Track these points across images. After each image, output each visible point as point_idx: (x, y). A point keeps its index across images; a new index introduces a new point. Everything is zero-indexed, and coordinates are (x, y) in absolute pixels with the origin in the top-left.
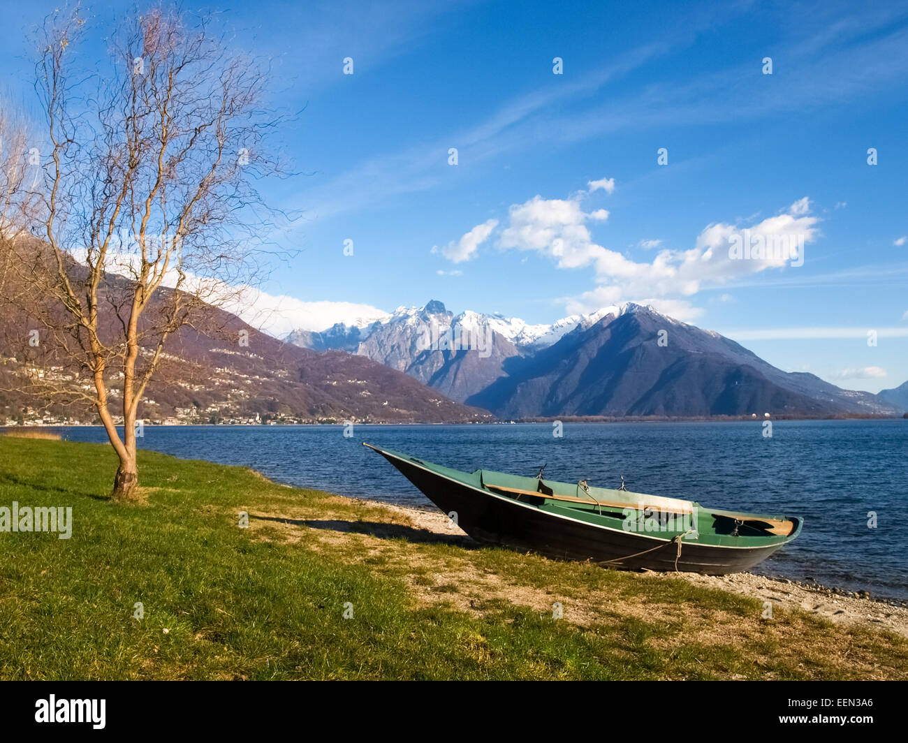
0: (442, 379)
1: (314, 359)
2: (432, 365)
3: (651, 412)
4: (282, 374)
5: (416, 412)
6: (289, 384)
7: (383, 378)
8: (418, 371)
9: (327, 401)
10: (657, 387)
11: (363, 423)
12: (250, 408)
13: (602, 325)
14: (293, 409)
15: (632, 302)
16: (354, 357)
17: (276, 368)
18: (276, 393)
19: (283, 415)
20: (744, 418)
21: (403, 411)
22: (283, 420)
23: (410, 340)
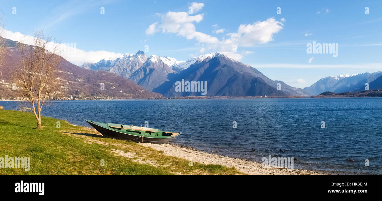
0: (143, 82)
1: (93, 74)
2: (139, 76)
3: (224, 95)
4: (80, 80)
5: (133, 95)
6: (83, 84)
7: (120, 82)
8: (134, 79)
9: (98, 90)
10: (227, 85)
11: (112, 99)
12: (68, 94)
13: (206, 62)
14: (85, 94)
15: (218, 52)
16: (108, 73)
17: (78, 78)
18: (78, 87)
19: (81, 96)
20: (257, 97)
21: (128, 94)
22: (81, 98)
23: (131, 66)
